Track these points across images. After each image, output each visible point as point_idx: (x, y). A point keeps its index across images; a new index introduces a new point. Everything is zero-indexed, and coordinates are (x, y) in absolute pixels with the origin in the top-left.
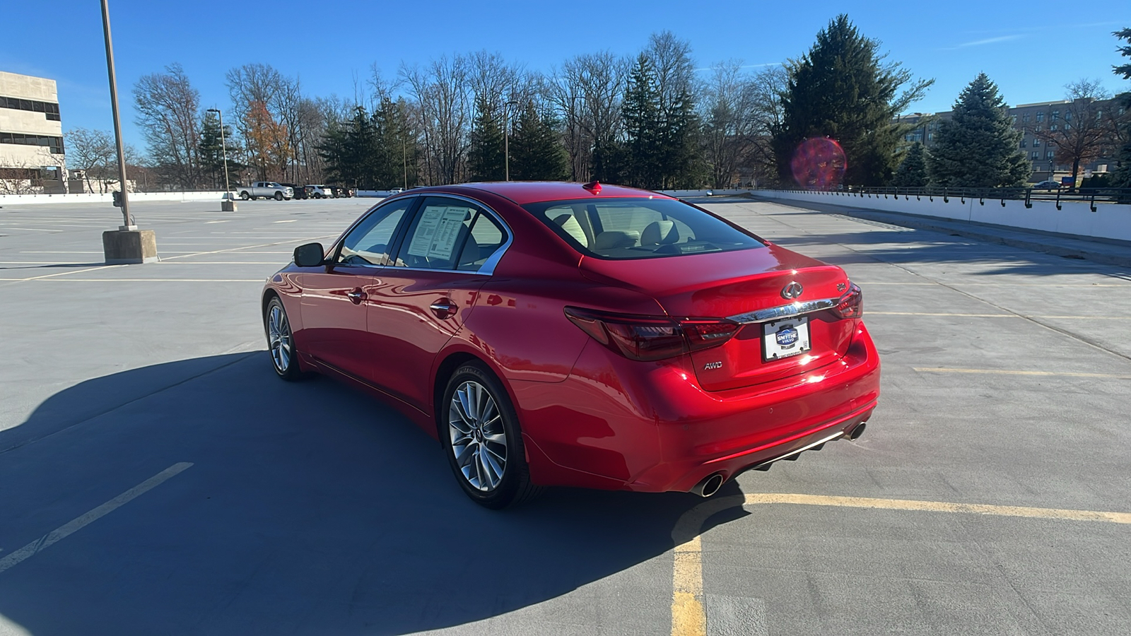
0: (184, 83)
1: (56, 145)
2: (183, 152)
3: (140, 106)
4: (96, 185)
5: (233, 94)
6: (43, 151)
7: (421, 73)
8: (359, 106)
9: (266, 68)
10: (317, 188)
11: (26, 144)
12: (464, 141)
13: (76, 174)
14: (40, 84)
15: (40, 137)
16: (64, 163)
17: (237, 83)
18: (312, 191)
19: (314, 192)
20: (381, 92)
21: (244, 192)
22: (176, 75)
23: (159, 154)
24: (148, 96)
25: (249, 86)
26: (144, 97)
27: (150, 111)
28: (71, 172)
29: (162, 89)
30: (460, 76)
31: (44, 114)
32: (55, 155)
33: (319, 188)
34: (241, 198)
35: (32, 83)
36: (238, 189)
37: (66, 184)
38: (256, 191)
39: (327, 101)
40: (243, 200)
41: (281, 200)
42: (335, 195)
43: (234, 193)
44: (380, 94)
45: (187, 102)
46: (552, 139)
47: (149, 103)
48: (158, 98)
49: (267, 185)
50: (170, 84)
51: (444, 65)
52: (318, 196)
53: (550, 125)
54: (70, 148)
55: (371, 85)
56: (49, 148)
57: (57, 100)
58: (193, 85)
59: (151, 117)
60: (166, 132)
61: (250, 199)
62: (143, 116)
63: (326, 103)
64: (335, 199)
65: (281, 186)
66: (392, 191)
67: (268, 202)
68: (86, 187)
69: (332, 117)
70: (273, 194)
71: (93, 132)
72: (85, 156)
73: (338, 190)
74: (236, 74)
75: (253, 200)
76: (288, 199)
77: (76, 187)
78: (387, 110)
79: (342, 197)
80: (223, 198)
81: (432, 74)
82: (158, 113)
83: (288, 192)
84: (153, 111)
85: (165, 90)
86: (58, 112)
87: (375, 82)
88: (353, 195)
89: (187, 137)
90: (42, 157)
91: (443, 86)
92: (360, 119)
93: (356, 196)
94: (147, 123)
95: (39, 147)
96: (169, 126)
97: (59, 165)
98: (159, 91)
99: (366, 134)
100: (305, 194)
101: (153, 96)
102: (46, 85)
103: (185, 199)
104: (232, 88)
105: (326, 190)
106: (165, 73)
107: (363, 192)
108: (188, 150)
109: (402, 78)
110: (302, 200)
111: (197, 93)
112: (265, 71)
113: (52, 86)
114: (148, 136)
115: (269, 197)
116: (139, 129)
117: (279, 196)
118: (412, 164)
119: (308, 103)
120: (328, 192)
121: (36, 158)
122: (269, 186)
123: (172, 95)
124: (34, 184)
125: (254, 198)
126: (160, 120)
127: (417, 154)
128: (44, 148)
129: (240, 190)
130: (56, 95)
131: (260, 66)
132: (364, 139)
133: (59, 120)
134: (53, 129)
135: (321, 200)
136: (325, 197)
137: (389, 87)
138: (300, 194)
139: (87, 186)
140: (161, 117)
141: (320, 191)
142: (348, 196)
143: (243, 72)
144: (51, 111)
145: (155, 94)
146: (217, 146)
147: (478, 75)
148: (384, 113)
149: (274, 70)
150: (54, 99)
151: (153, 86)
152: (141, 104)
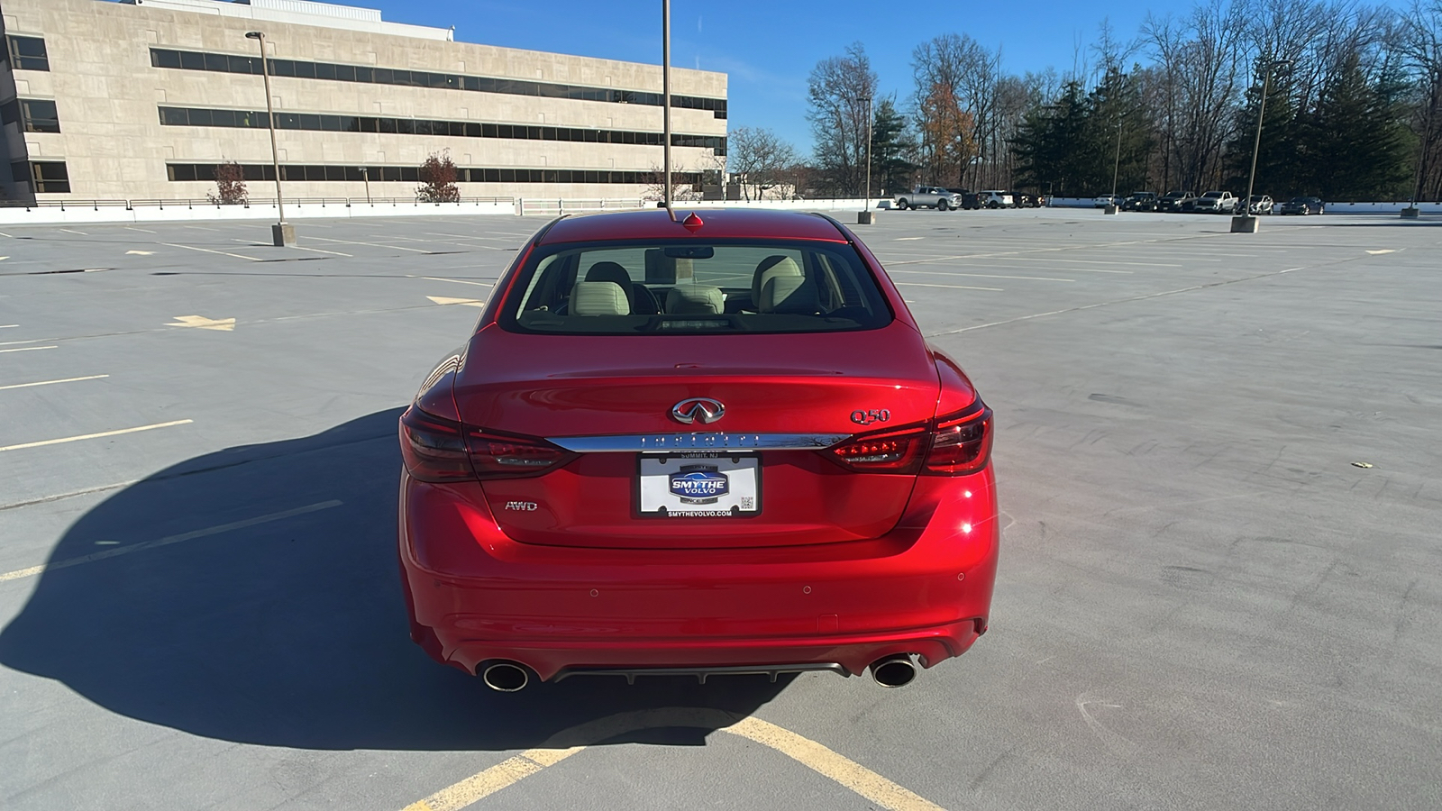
0: (863, 66)
1: (719, 145)
2: (851, 151)
3: (812, 97)
4: (751, 191)
5: (917, 74)
6: (707, 153)
7: (1175, 26)
8: (1071, 81)
9: (962, 38)
10: (994, 195)
11: (695, 146)
12: (1228, 125)
13: (736, 178)
14: (712, 79)
15: (706, 138)
16: (725, 167)
17: (924, 61)
18: (986, 198)
19: (989, 200)
20: (1109, 60)
21: (902, 200)
22: (857, 57)
23: (826, 152)
24: (823, 85)
25: (939, 63)
26: (819, 86)
27: (823, 102)
28: (732, 175)
29: (838, 76)
30: (1237, 27)
31: (713, 112)
32: (717, 157)
33: (998, 194)
34: (898, 207)
35: (705, 79)
36: (896, 196)
37: (724, 190)
38: (916, 199)
39: (1040, 76)
40: (900, 209)
41: (944, 210)
42: (1017, 204)
43: (892, 201)
44: (1108, 62)
45: (864, 88)
46: (1388, 116)
47: (823, 93)
48: (832, 86)
49: (930, 190)
50: (847, 68)
51: (1214, 11)
52: (994, 205)
53: (1390, 92)
54: (732, 149)
55: (1096, 51)
56: (713, 149)
57: (726, 95)
58: (873, 68)
59: (824, 110)
60: (836, 127)
61: (909, 209)
62: (815, 109)
63: (1039, 80)
64: (1017, 209)
65: (948, 193)
66: (1100, 199)
67: (931, 213)
68: (742, 194)
69: (1035, 97)
70: (936, 202)
71: (755, 130)
72: (745, 158)
73: (1023, 197)
74: (925, 50)
75: (913, 209)
76: (954, 209)
77: (734, 194)
78: (1114, 83)
79: (1027, 206)
80: (878, 207)
81: (1190, 27)
82: (831, 104)
83: (954, 199)
84: (826, 103)
85: (841, 76)
86: (725, 109)
87: (1103, 46)
88: (1043, 204)
89: (859, 132)
90: (706, 159)
91: (1206, 43)
92: (1070, 99)
93: (1048, 206)
94: (819, 117)
95: (703, 149)
96: (840, 120)
97: (720, 169)
98: (835, 78)
99: (1076, 120)
100: (977, 202)
101: (828, 85)
102: (718, 80)
103: (835, 207)
104: (917, 69)
105: (1006, 197)
106: (844, 55)
107: (1059, 200)
108: (857, 148)
109: (1145, 37)
110: (972, 211)
111: (875, 77)
112: (960, 43)
113: (723, 81)
114: (816, 132)
115: (931, 207)
116: (809, 125)
117: (942, 205)
118: (1137, 161)
119: (1014, 80)
120: (1008, 200)
121: (700, 160)
122: (933, 192)
123: (848, 82)
124: (695, 190)
125: (914, 207)
126: (832, 113)
127: (1149, 145)
128: (709, 149)
129: (898, 197)
130: (726, 91)
131: (956, 37)
132: (1072, 127)
133: (725, 118)
134: (718, 128)
135: (999, 211)
136: (1004, 206)
137: (1122, 51)
138: (969, 202)
139: (744, 192)
140: (833, 108)
141: (998, 199)
142: (1036, 205)
143: (933, 46)
144: (719, 108)
145: (830, 82)
146: (887, 143)
147: (1270, 23)
148: (1108, 89)
149: (972, 40)
150: (723, 95)
151: (829, 71)
152: (814, 95)
